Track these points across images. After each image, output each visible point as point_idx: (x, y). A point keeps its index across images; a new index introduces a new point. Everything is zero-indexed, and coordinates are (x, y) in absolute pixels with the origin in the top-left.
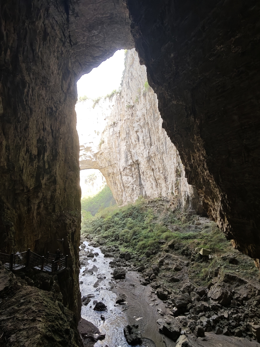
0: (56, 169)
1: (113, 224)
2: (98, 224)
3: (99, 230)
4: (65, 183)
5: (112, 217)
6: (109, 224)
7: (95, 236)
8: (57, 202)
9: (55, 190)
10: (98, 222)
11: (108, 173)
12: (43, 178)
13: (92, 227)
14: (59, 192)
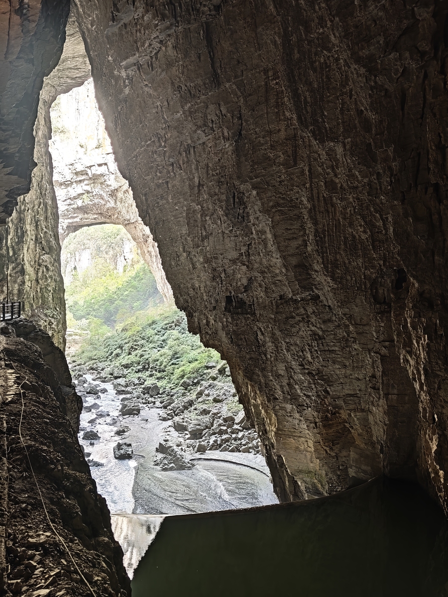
0: (23, 253)
1: (143, 342)
2: (116, 343)
3: (117, 355)
4: (37, 271)
5: (143, 328)
6: (135, 341)
7: (110, 365)
8: (27, 298)
9: (24, 283)
10: (116, 339)
11: (144, 235)
12: (8, 269)
13: (105, 350)
14: (30, 285)
